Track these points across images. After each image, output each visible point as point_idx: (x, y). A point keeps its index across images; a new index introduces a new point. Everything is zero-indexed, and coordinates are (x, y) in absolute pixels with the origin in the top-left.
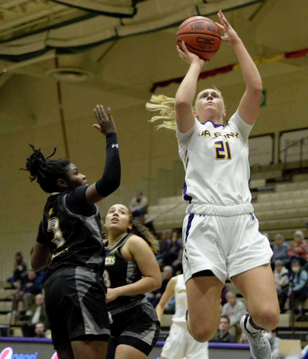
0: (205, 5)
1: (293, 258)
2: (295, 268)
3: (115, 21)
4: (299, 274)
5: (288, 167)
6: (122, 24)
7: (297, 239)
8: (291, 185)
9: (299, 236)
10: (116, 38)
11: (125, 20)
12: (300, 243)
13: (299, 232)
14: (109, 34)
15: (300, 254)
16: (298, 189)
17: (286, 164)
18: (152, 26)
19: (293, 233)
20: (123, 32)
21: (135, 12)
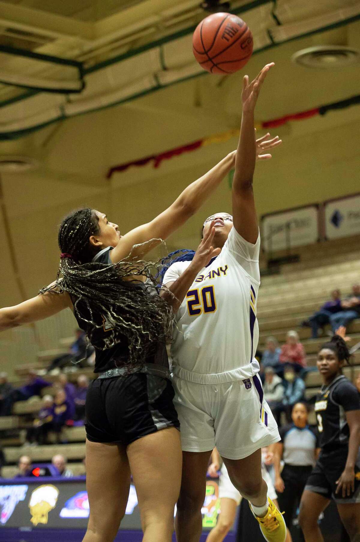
0: (164, 72)
1: (287, 364)
2: (289, 376)
3: (60, 98)
4: (294, 383)
5: (275, 257)
6: (69, 102)
7: (290, 342)
8: (279, 278)
9: (292, 338)
10: (62, 118)
11: (72, 97)
12: (294, 346)
13: (292, 334)
14: (54, 114)
15: (295, 359)
16: (288, 281)
17: (271, 253)
18: (105, 101)
19: (285, 335)
20: (71, 110)
21: (84, 86)
